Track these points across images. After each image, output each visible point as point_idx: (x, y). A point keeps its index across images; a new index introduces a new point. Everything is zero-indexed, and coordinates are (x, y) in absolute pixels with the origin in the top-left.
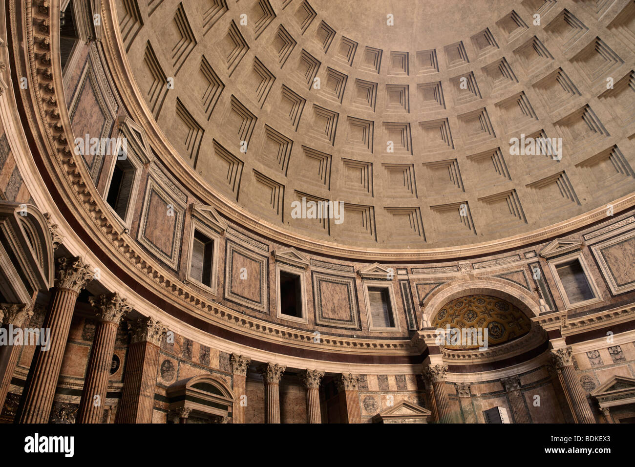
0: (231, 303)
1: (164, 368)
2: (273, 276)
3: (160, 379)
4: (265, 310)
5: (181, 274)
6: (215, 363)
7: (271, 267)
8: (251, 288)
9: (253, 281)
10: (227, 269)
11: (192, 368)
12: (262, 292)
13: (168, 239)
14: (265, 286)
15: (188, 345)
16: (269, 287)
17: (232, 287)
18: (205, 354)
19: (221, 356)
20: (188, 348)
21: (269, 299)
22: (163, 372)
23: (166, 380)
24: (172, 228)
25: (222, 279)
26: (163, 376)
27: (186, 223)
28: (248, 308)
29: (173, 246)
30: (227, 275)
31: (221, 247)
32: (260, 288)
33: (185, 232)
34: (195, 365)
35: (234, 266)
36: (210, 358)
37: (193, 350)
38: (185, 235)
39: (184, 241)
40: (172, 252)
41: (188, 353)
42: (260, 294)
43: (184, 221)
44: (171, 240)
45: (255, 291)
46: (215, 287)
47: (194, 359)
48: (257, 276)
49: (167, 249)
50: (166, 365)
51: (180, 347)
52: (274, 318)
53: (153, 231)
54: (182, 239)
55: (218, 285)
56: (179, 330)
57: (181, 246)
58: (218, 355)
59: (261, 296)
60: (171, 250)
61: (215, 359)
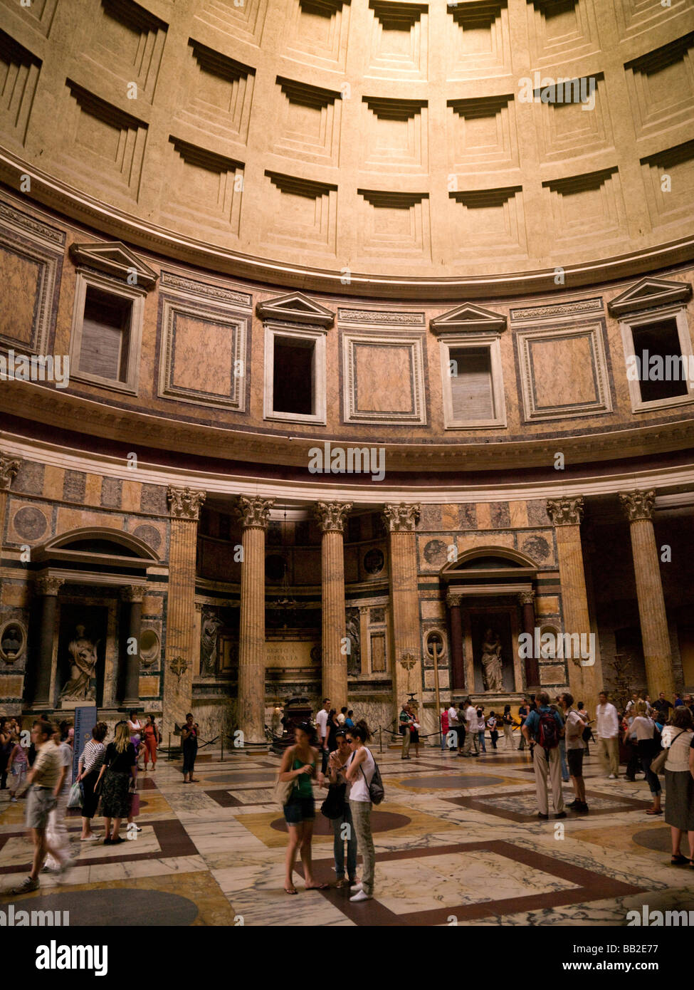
0: (537, 426)
1: (430, 552)
2: (617, 345)
3: (425, 566)
4: (609, 408)
5: (434, 426)
6: (520, 519)
7: (611, 332)
8: (577, 386)
9: (578, 374)
10: (524, 377)
11: (478, 538)
12: (598, 383)
13: (403, 391)
14: (604, 368)
15: (467, 510)
16: (610, 369)
17: (536, 400)
18: (500, 514)
19: (531, 506)
20: (467, 515)
21: (612, 388)
22: (428, 557)
23: (437, 564)
24: (407, 373)
25: (515, 399)
26: (429, 561)
27: (429, 354)
28: (573, 419)
29: (413, 397)
30: (525, 385)
31: (506, 350)
32: (595, 377)
33: (431, 364)
34: (484, 532)
35: (537, 366)
36: (511, 515)
37: (478, 514)
38: (431, 370)
39: (430, 379)
40: (413, 405)
41: (469, 521)
42: (596, 386)
43: (425, 351)
44: (408, 389)
45: (584, 386)
46: (502, 416)
47: (481, 527)
48: (586, 360)
49: (403, 405)
50: (433, 547)
51: (454, 518)
52: (628, 416)
53: (371, 397)
54: (426, 378)
55: (509, 409)
56: (446, 498)
57: (427, 389)
58: (524, 507)
59: (597, 390)
60: (410, 403)
61: (519, 515)
